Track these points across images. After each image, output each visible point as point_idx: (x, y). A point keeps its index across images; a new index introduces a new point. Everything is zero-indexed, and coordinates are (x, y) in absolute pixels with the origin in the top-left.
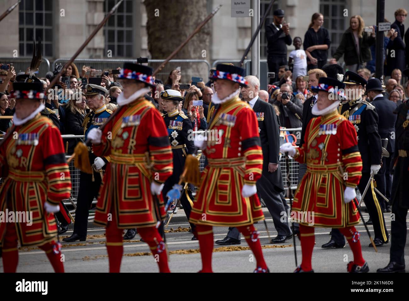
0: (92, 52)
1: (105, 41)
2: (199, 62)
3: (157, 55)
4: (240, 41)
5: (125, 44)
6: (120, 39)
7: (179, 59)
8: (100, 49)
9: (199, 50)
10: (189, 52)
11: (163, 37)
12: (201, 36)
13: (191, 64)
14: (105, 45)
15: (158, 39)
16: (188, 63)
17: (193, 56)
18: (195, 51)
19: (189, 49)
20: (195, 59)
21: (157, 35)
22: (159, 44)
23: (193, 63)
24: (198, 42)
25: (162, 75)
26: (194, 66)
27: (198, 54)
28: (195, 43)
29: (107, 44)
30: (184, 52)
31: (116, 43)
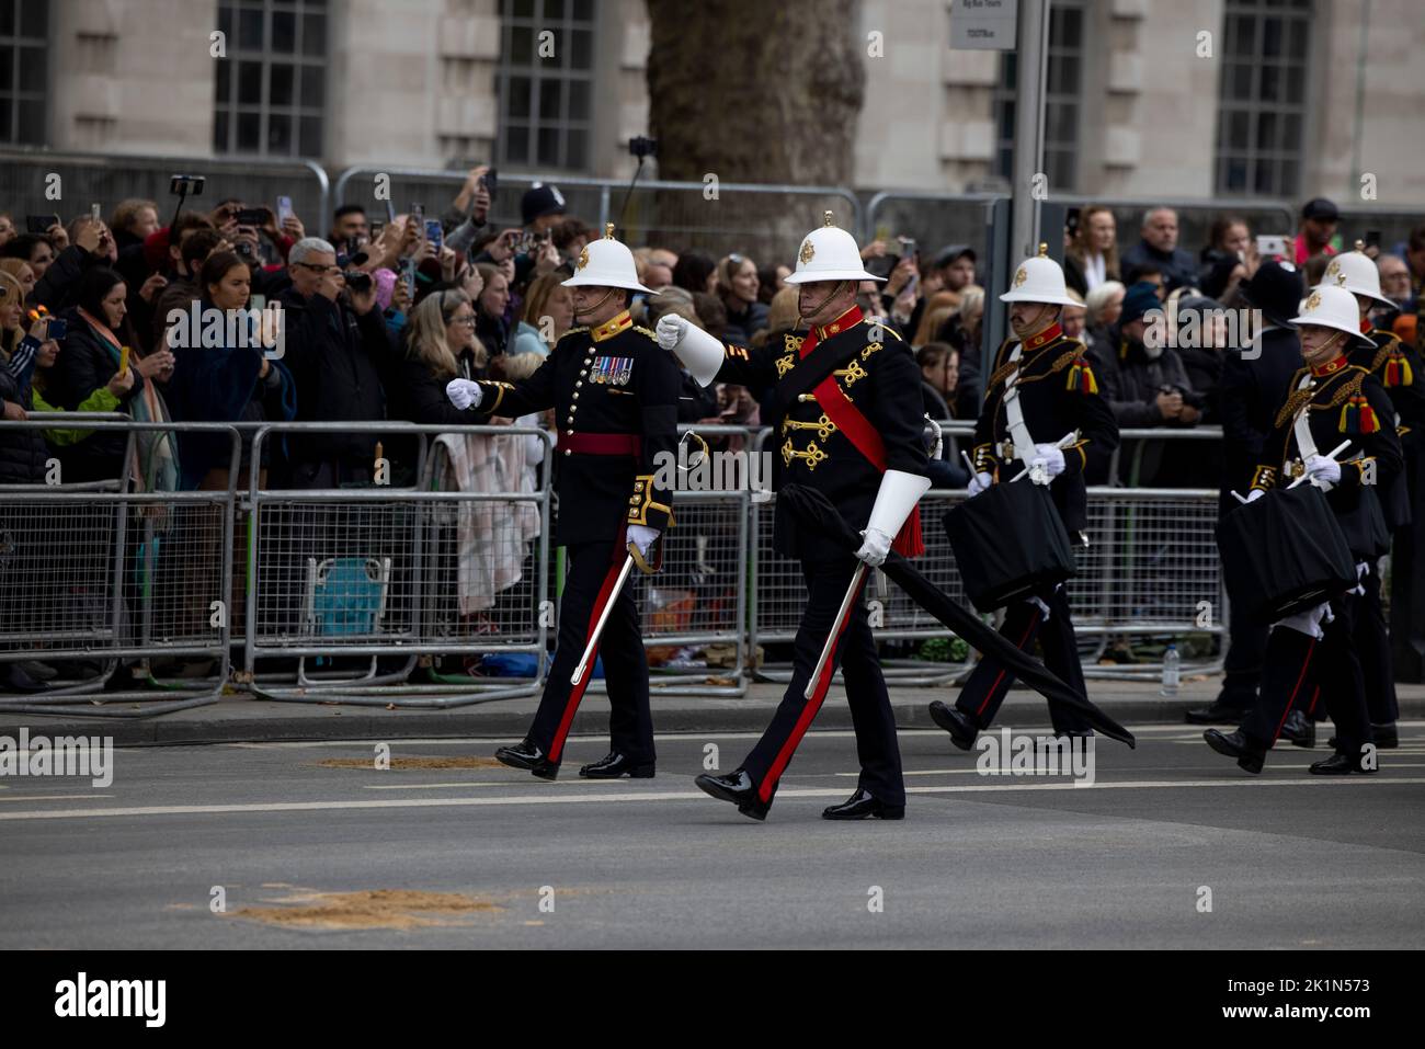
0: (452, 151)
1: (499, 115)
2: (815, 196)
3: (675, 166)
4: (950, 128)
5: (563, 124)
6: (548, 110)
7: (754, 182)
8: (481, 140)
9: (820, 153)
10: (786, 161)
11: (700, 105)
12: (830, 108)
13: (790, 200)
14: (499, 128)
15: (685, 113)
16: (781, 196)
17: (798, 172)
18: (806, 158)
19: (788, 150)
20: (804, 183)
21: (682, 97)
22: (688, 130)
23: (799, 196)
24: (818, 128)
25: (693, 234)
26: (802, 208)
27: (817, 170)
28: (808, 132)
29: (506, 122)
30: (768, 158)
31: (534, 122)
